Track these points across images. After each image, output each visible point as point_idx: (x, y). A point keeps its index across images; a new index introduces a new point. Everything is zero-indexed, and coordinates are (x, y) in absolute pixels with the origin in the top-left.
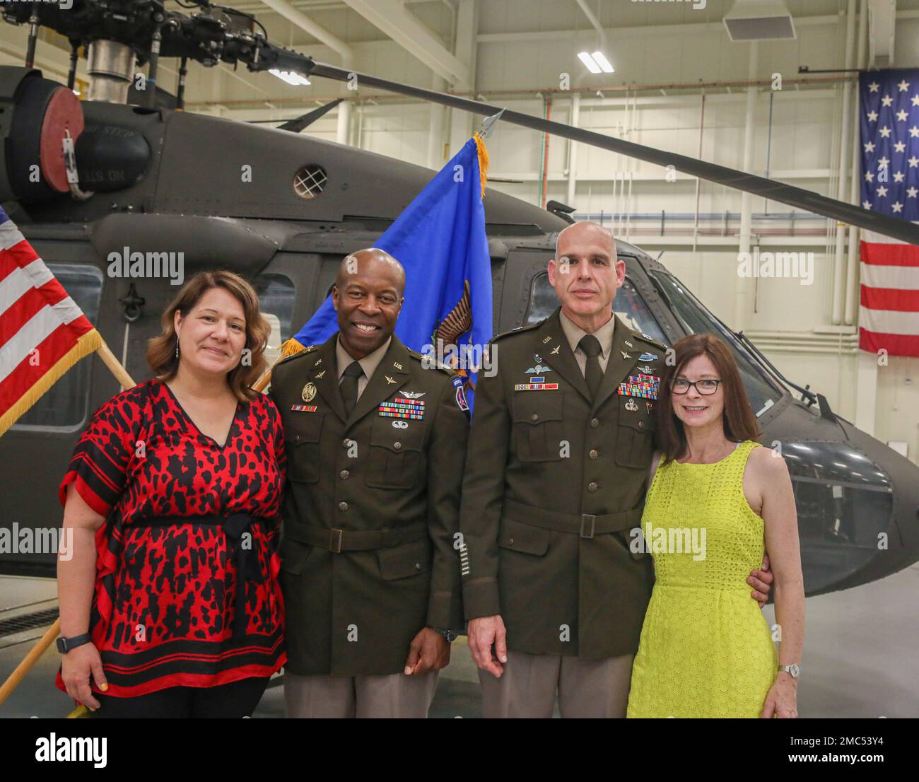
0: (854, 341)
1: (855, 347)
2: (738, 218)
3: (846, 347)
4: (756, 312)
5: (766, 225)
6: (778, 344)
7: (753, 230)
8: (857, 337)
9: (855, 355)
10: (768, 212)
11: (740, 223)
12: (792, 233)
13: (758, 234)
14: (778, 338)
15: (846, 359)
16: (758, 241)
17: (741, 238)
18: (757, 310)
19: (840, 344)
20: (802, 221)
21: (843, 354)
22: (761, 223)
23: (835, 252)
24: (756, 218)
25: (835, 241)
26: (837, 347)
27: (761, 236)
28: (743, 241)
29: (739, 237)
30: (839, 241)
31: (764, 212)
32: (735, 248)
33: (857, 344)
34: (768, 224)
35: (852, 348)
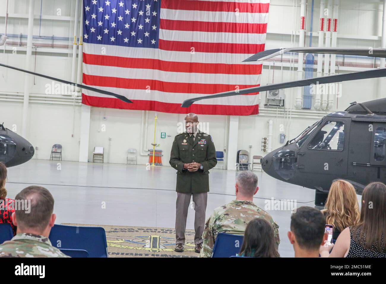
0: (80, 100)
1: (80, 102)
2: (26, 37)
3: (77, 102)
4: (35, 84)
5: (40, 42)
6: (45, 100)
7: (33, 44)
8: (81, 98)
9: (81, 106)
10: (41, 35)
11: (27, 40)
12: (53, 46)
13: (36, 46)
14: (45, 98)
15: (77, 108)
16: (36, 49)
17: (28, 47)
18: (35, 83)
19: (74, 101)
20: (58, 41)
21: (75, 105)
22: (38, 41)
23: (72, 57)
24: (34, 38)
25: (72, 52)
26: (73, 102)
27: (37, 47)
28: (29, 49)
29: (26, 47)
30: (74, 52)
31: (39, 35)
32: (24, 52)
33: (81, 101)
34: (41, 41)
35: (79, 103)
